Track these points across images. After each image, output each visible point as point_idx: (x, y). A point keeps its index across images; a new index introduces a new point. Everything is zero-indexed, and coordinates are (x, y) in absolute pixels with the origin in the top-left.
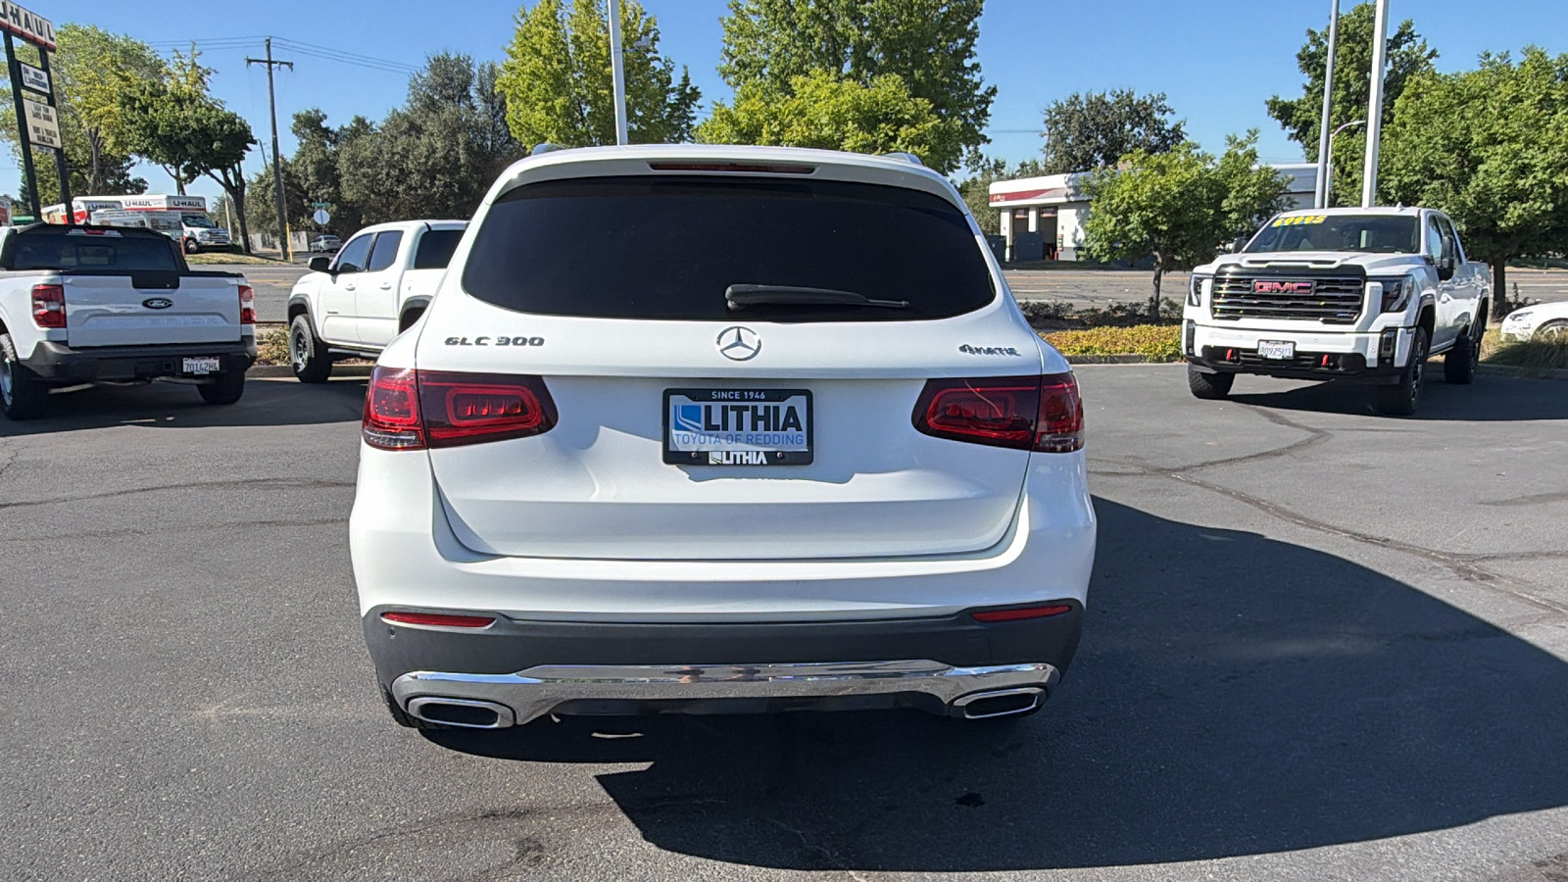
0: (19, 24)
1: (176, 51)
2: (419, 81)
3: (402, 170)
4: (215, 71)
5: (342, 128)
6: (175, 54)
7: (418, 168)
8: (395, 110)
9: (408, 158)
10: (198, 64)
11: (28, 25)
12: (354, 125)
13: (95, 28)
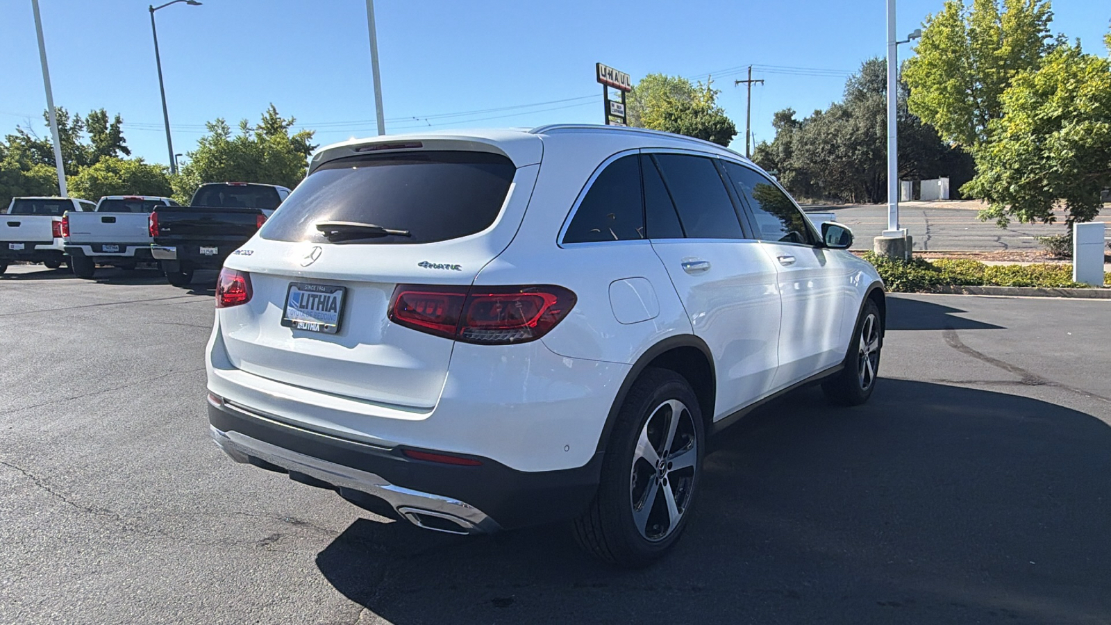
0: (612, 79)
1: (699, 82)
2: (853, 81)
3: (833, 145)
4: (720, 92)
5: (805, 119)
6: (699, 84)
7: (844, 142)
8: (833, 104)
9: (838, 136)
10: (711, 88)
11: (616, 79)
12: (813, 116)
13: (661, 75)
